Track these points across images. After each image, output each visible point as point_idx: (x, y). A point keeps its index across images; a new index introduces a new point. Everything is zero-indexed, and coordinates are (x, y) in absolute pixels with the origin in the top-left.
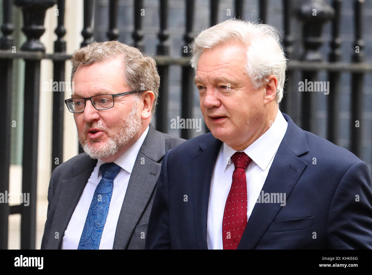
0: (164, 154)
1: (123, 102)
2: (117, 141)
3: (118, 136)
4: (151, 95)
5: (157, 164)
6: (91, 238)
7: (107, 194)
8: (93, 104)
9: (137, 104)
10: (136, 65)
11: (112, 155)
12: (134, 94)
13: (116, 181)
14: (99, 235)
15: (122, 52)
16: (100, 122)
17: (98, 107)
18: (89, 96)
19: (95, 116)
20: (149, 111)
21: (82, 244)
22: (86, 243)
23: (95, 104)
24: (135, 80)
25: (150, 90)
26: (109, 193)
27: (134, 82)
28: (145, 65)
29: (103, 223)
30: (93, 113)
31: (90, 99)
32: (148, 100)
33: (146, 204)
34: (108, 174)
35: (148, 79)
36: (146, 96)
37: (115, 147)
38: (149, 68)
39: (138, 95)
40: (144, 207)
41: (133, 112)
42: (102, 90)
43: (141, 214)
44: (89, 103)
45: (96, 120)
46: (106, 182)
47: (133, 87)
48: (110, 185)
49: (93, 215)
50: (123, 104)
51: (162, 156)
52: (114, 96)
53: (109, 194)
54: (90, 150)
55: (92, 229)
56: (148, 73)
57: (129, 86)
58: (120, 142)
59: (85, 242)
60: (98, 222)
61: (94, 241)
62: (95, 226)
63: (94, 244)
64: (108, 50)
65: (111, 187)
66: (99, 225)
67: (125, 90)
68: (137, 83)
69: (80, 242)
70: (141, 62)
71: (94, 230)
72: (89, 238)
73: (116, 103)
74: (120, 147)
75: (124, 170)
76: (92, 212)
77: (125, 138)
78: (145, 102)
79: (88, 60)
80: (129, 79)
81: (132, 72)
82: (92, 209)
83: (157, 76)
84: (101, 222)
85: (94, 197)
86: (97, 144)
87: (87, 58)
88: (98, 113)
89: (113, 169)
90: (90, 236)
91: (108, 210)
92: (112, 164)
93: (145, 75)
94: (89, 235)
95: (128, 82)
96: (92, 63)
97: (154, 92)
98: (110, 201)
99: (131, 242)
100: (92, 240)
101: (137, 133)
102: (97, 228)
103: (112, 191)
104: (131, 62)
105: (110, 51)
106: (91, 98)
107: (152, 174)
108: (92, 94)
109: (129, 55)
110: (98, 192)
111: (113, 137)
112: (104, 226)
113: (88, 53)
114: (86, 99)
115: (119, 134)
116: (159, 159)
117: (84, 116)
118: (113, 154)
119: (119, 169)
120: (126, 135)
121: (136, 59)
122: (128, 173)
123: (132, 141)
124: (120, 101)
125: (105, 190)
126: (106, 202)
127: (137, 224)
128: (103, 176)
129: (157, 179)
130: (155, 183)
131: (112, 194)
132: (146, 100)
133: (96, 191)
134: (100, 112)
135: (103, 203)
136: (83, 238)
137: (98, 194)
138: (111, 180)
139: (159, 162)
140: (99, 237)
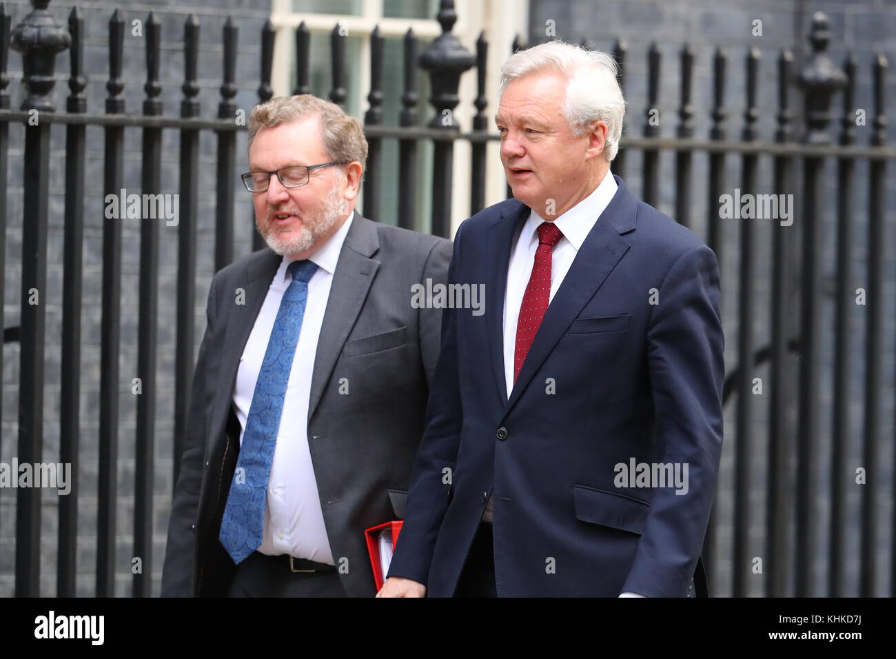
0: (378, 246)
1: (321, 176)
2: (313, 230)
3: (314, 223)
4: (357, 167)
5: (370, 260)
6: (279, 361)
7: (300, 302)
8: (281, 180)
9: (338, 180)
10: (337, 127)
11: (306, 250)
12: (335, 166)
14: (289, 358)
15: (319, 109)
16: (291, 203)
17: (287, 184)
18: (275, 169)
19: (284, 196)
20: (354, 189)
21: (266, 369)
22: (271, 369)
23: (282, 179)
24: (336, 147)
25: (356, 160)
26: (303, 301)
27: (334, 150)
28: (349, 126)
29: (294, 341)
30: (280, 192)
31: (276, 172)
32: (353, 174)
33: (357, 313)
34: (300, 274)
35: (353, 146)
36: (350, 169)
37: (310, 238)
38: (355, 130)
39: (340, 168)
40: (355, 317)
41: (334, 190)
42: (292, 161)
43: (351, 327)
44: (274, 178)
45: (285, 202)
46: (299, 286)
47: (335, 157)
48: (304, 290)
49: (280, 329)
50: (320, 179)
51: (375, 250)
52: (309, 169)
53: (302, 303)
54: (276, 243)
55: (279, 349)
56: (354, 138)
57: (328, 155)
58: (316, 231)
59: (270, 366)
60: (287, 340)
61: (283, 366)
62: (283, 344)
63: (282, 370)
64: (299, 106)
65: (305, 293)
66: (289, 344)
67: (324, 161)
68: (339, 151)
69: (263, 367)
70: (344, 123)
71: (282, 351)
72: (275, 361)
73: (311, 179)
74: (316, 238)
75: (323, 269)
76: (280, 326)
77: (323, 226)
78: (349, 177)
79: (273, 120)
80: (327, 146)
81: (331, 135)
82: (279, 323)
83: (365, 143)
84: (292, 340)
85: (281, 306)
86: (286, 235)
87: (271, 117)
88: (286, 191)
89: (308, 267)
90: (278, 359)
91: (301, 324)
92: (307, 262)
93: (350, 140)
94: (276, 357)
95: (327, 149)
96: (278, 125)
97: (361, 164)
98: (304, 311)
99: (339, 365)
100: (281, 364)
101: (338, 219)
102: (286, 348)
103: (306, 299)
104: (330, 124)
105: (303, 108)
107: (363, 274)
108: (279, 166)
109: (329, 114)
110: (287, 299)
111: (307, 225)
112: (296, 346)
113: (272, 110)
114: (269, 174)
115: (315, 220)
116: (372, 254)
117: (268, 195)
118: (307, 248)
119: (316, 268)
120: (325, 222)
121: (338, 118)
122: (328, 273)
123: (333, 231)
124: (316, 175)
125: (297, 297)
126: (299, 312)
127: (347, 340)
128: (294, 278)
129: (371, 281)
130: (369, 285)
131: (306, 302)
132: (351, 174)
133: (284, 297)
134: (289, 191)
135: (295, 314)
136: (265, 361)
137: (287, 301)
138: (304, 283)
139: (372, 257)
140: (290, 361)
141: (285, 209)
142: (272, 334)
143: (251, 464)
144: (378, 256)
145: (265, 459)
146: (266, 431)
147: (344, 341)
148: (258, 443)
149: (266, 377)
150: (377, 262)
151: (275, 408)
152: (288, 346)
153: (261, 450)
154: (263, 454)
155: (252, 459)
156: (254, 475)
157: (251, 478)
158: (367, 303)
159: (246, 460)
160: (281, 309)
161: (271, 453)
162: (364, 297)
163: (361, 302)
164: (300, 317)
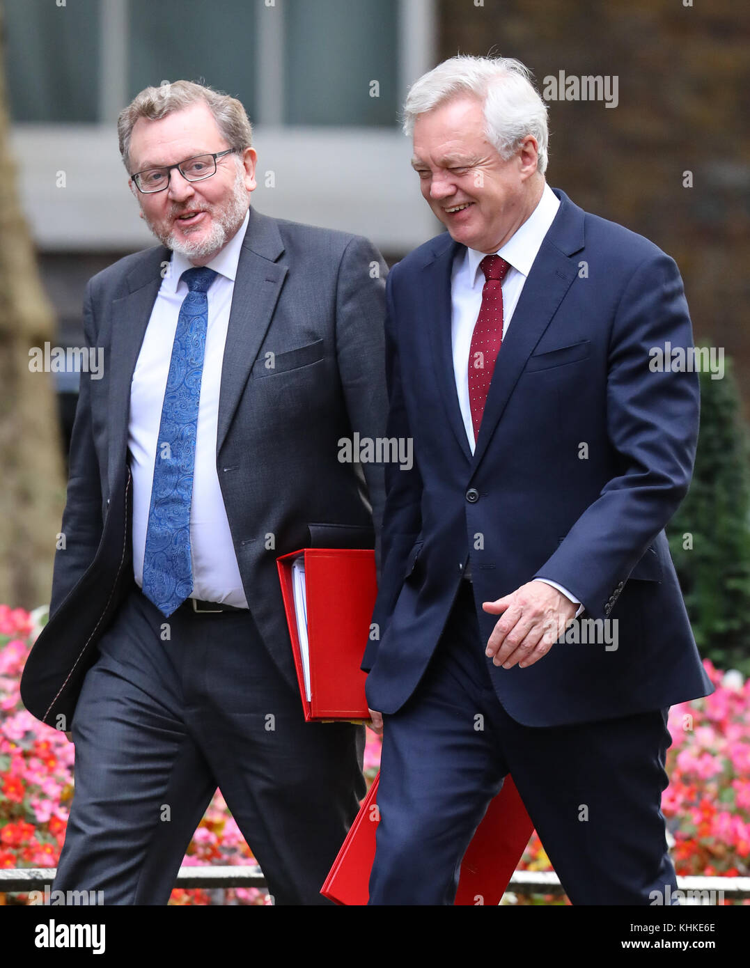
0: (283, 248)
1: (225, 164)
2: (224, 224)
3: (225, 216)
4: (252, 153)
5: (276, 264)
6: (185, 384)
7: (201, 315)
8: (182, 174)
9: (240, 168)
12: (233, 153)
13: (210, 294)
14: (197, 380)
16: (198, 199)
17: (190, 177)
18: (175, 162)
19: (190, 191)
21: (171, 395)
22: (177, 393)
23: (184, 173)
24: (232, 131)
25: (252, 145)
26: (204, 313)
27: (231, 135)
29: (200, 360)
30: (184, 187)
31: (176, 166)
32: (250, 162)
33: (266, 327)
34: (198, 284)
36: (246, 156)
37: (223, 234)
39: (238, 155)
40: (264, 332)
41: (239, 180)
42: (195, 151)
43: (260, 343)
44: (175, 173)
45: (191, 197)
46: (198, 297)
47: (233, 142)
48: (203, 302)
49: (182, 349)
50: (225, 167)
51: (280, 252)
52: (214, 157)
53: (204, 315)
55: (184, 370)
57: (227, 140)
58: (228, 225)
59: (175, 391)
60: (192, 359)
61: (190, 389)
62: (188, 365)
63: (190, 394)
65: (205, 304)
66: (194, 364)
67: (225, 147)
68: (237, 136)
69: (167, 393)
71: (187, 373)
72: (181, 385)
73: (218, 168)
74: (228, 234)
75: (222, 276)
76: (181, 345)
77: (234, 219)
78: (246, 166)
80: (225, 131)
82: (179, 341)
84: (197, 359)
85: (179, 321)
86: (196, 235)
88: (190, 185)
89: (206, 275)
90: (183, 382)
92: (205, 269)
94: (182, 379)
95: (223, 133)
96: (167, 114)
98: (206, 326)
99: (248, 387)
100: (187, 388)
102: (192, 368)
103: (207, 311)
106: (178, 164)
107: (269, 281)
108: (180, 159)
110: (186, 313)
111: (218, 218)
112: (202, 365)
114: (170, 168)
115: (226, 212)
116: (276, 257)
119: (214, 276)
120: (235, 215)
122: (230, 280)
124: (221, 163)
125: (196, 310)
126: (201, 327)
127: (256, 359)
128: (191, 289)
129: (279, 289)
130: (277, 294)
131: (207, 315)
132: (246, 162)
133: (181, 312)
134: (195, 185)
135: (197, 330)
136: (170, 386)
137: (187, 316)
138: (204, 294)
139: (276, 261)
140: (198, 383)
141: (193, 206)
142: (173, 354)
143: (167, 503)
144: (284, 260)
145: (182, 495)
146: (180, 464)
147: (254, 359)
148: (174, 479)
149: (172, 404)
150: (284, 266)
151: (188, 437)
152: (193, 366)
153: (176, 486)
154: (179, 490)
155: (167, 497)
156: (172, 515)
157: (169, 518)
158: (276, 315)
159: (161, 499)
160: (179, 326)
161: (189, 488)
162: (272, 308)
163: (269, 314)
164: (203, 331)
